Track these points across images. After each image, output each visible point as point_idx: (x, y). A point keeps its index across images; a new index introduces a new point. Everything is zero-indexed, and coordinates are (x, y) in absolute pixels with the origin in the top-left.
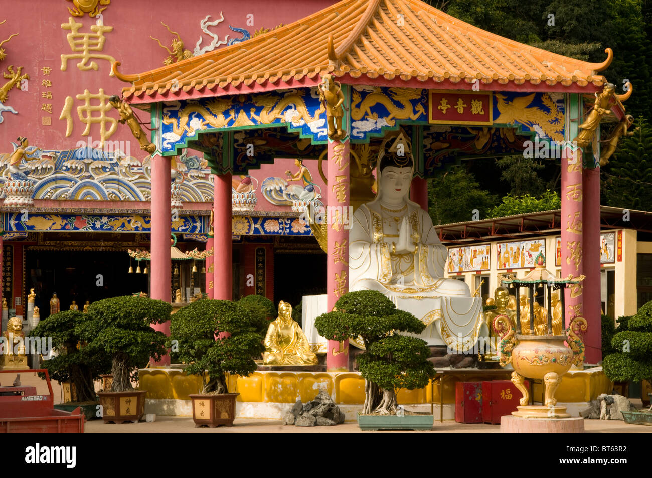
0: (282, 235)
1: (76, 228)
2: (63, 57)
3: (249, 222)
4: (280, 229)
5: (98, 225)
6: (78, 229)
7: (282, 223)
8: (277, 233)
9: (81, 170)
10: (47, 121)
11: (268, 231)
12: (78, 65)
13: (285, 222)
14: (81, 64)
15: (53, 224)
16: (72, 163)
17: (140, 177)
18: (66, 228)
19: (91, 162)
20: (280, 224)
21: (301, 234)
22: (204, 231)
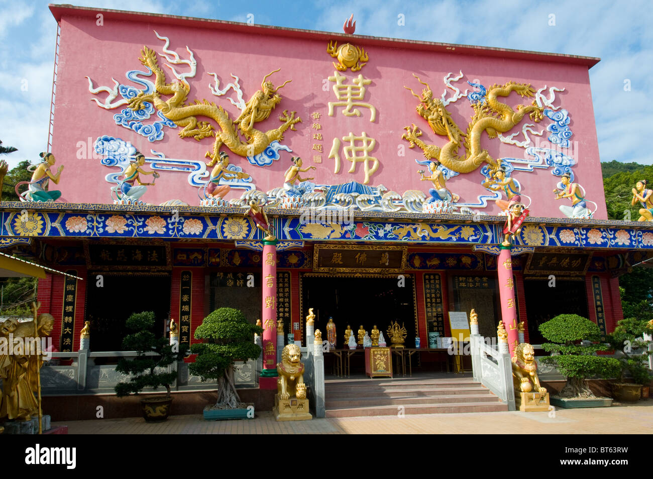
0: (579, 246)
1: (357, 237)
2: (330, 105)
3: (542, 232)
4: (576, 240)
5: (381, 233)
6: (359, 238)
7: (577, 234)
8: (574, 244)
9: (349, 203)
10: (317, 159)
11: (564, 242)
12: (343, 111)
13: (581, 233)
14: (345, 112)
15: (332, 232)
16: (341, 196)
17: (401, 210)
18: (347, 236)
19: (358, 196)
20: (576, 234)
21: (598, 245)
22: (497, 242)
